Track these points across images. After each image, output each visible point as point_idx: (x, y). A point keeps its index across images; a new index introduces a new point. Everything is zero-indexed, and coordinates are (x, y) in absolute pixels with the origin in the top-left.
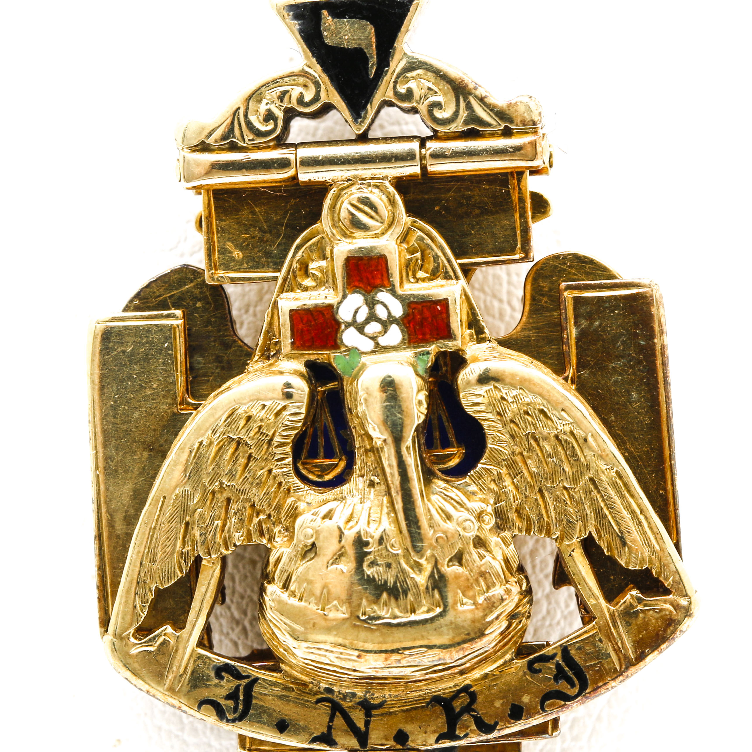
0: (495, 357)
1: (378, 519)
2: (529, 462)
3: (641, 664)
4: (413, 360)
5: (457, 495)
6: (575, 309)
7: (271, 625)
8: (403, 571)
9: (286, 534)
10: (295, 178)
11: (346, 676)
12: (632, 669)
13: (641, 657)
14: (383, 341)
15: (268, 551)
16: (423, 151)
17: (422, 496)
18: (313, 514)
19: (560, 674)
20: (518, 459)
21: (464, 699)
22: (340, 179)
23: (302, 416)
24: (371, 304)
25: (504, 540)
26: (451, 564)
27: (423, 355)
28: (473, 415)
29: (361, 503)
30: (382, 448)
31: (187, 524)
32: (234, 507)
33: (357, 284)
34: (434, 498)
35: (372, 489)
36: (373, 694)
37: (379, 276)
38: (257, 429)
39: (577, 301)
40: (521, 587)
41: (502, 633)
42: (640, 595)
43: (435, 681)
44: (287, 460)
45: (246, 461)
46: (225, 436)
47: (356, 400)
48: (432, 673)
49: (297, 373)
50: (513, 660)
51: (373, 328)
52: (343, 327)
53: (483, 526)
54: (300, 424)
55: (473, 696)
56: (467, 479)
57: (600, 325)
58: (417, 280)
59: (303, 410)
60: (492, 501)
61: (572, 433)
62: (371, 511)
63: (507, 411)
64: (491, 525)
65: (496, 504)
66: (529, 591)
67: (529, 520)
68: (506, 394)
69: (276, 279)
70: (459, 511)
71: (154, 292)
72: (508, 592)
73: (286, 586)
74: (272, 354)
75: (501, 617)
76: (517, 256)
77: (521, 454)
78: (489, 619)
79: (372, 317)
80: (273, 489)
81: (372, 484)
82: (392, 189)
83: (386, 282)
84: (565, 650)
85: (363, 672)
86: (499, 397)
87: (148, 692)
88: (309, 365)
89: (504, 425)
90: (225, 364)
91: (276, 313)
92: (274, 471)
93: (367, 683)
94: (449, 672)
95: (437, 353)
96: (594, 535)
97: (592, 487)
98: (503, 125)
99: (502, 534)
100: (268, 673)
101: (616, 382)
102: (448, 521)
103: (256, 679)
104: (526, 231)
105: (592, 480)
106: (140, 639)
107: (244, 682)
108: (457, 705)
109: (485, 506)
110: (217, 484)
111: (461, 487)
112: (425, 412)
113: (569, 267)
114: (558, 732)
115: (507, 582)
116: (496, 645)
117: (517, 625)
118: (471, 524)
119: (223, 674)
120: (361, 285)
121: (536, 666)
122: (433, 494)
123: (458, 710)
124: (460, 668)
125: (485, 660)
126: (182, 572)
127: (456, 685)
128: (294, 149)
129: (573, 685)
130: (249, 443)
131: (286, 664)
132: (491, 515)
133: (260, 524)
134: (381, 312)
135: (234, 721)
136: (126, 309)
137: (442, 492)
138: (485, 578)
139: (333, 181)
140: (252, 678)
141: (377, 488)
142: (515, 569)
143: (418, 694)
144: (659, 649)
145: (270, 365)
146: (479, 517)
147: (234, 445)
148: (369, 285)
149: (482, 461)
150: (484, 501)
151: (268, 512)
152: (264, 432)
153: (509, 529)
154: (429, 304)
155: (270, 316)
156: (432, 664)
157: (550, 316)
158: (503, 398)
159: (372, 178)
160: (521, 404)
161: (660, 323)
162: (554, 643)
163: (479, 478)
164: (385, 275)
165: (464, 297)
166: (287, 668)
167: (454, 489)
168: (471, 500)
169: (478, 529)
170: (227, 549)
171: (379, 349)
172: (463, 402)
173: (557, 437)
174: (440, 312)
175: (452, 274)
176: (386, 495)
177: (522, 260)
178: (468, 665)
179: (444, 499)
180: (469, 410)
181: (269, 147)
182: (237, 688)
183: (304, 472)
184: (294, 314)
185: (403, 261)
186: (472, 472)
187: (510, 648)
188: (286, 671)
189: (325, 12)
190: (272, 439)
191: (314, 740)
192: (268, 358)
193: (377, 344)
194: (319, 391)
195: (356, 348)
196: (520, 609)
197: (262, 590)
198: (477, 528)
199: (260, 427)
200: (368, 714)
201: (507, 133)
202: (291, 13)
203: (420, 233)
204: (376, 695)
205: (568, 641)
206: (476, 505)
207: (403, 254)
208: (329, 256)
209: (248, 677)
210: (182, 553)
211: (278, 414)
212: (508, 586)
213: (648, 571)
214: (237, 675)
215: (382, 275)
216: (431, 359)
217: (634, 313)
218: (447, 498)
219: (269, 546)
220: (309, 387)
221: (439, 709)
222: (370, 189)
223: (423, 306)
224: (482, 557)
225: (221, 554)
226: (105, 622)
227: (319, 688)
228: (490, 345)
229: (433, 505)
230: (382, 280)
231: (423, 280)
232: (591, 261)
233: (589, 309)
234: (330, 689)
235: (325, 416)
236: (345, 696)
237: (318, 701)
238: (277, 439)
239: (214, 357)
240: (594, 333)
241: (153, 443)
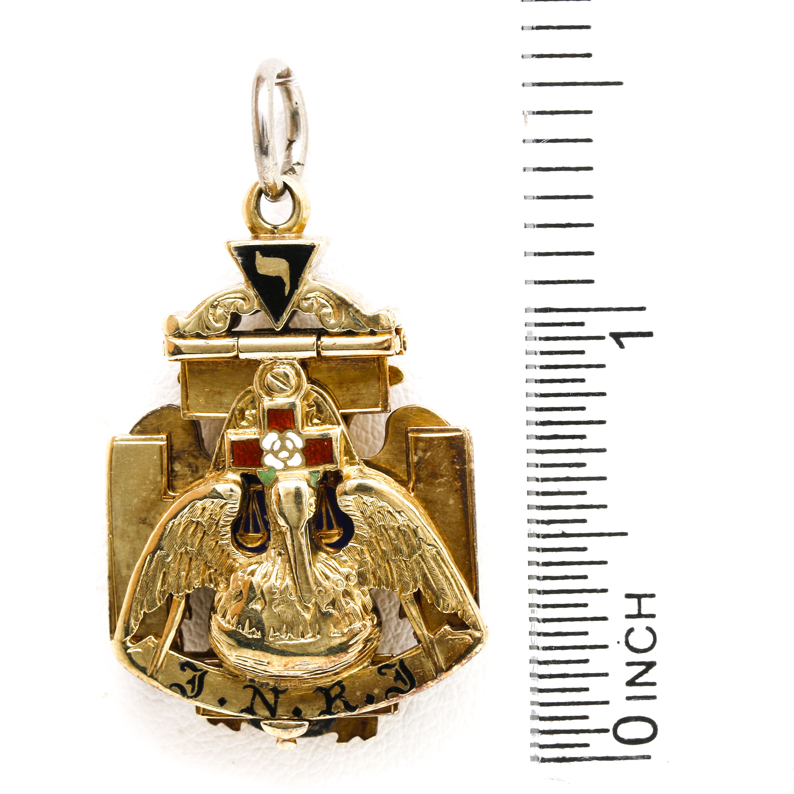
0: (360, 476)
1: (282, 577)
2: (381, 543)
3: (450, 672)
4: (308, 476)
5: (333, 563)
6: (416, 445)
7: (215, 640)
8: (298, 612)
9: (226, 582)
10: (237, 357)
11: (261, 674)
12: (444, 675)
13: (449, 668)
14: (290, 463)
15: (215, 592)
16: (319, 342)
17: (310, 564)
18: (242, 572)
19: (398, 677)
20: (374, 540)
21: (337, 690)
22: (266, 359)
23: (237, 509)
24: (283, 440)
25: (363, 592)
26: (328, 607)
27: (315, 473)
28: (346, 512)
29: (273, 566)
30: (286, 533)
31: (164, 573)
32: (194, 564)
33: (274, 426)
34: (318, 565)
35: (280, 558)
36: (280, 684)
37: (289, 422)
38: (209, 516)
39: (417, 439)
40: (373, 622)
41: (359, 652)
42: (450, 629)
43: (316, 678)
44: (228, 536)
45: (202, 535)
46: (189, 519)
47: (270, 501)
48: (314, 675)
49: (235, 482)
50: (369, 666)
51: (284, 454)
52: (265, 453)
53: (349, 583)
54: (236, 514)
55: (343, 688)
56: (341, 553)
57: (431, 455)
58: (313, 425)
59: (238, 506)
60: (356, 567)
61: (408, 525)
62: (279, 572)
63: (367, 511)
64: (355, 583)
65: (359, 569)
66: (380, 624)
67: (380, 579)
68: (366, 500)
69: (225, 418)
70: (334, 574)
71: (150, 422)
72: (365, 626)
73: (224, 616)
74: (220, 467)
75: (359, 642)
76: (379, 409)
77: (376, 537)
78: (350, 643)
79: (283, 447)
80: (219, 554)
81: (280, 554)
82: (298, 366)
83: (292, 426)
84: (401, 662)
85: (271, 673)
86: (362, 502)
87: (138, 677)
88: (243, 475)
89: (365, 519)
90: (194, 469)
91: (223, 442)
92: (220, 542)
93: (274, 679)
94: (326, 674)
95: (324, 472)
96: (421, 589)
97: (420, 560)
98: (370, 329)
99: (363, 588)
100: (214, 668)
101: (440, 492)
102: (326, 580)
103: (207, 672)
104: (387, 392)
105: (420, 555)
106: (134, 644)
107: (198, 673)
108: (333, 693)
109: (351, 570)
110: (183, 549)
111: (336, 557)
112: (314, 510)
113: (415, 415)
114: (398, 711)
115: (364, 619)
116: (356, 658)
117: (370, 646)
118: (342, 583)
119: (185, 668)
120: (276, 427)
121: (383, 671)
122: (318, 562)
123: (333, 696)
124: (332, 672)
125: (350, 666)
126: (160, 603)
127: (333, 681)
128: (237, 338)
129: (406, 684)
130: (204, 524)
131: (225, 663)
132: (355, 576)
133: (210, 575)
134: (289, 445)
135: (191, 697)
136: (132, 432)
137: (324, 561)
138: (349, 617)
139: (261, 359)
140: (204, 671)
141: (283, 557)
142: (369, 611)
143: (308, 685)
144: (461, 663)
145: (219, 475)
146: (347, 578)
147: (194, 525)
148: (282, 427)
149: (351, 541)
150: (351, 567)
151: (215, 568)
152: (213, 517)
153: (367, 585)
154: (320, 441)
155: (220, 443)
156: (314, 670)
157: (401, 446)
158: (364, 503)
159: (286, 359)
160: (376, 507)
161: (469, 455)
162: (397, 655)
163: (349, 552)
164: (292, 421)
165: (342, 436)
166: (226, 666)
167: (333, 560)
168: (342, 566)
169: (346, 586)
170: (189, 590)
171: (287, 468)
172: (339, 504)
173: (399, 528)
174: (327, 446)
175: (336, 421)
176: (287, 562)
177: (382, 412)
178: (337, 671)
179: (325, 565)
180: (342, 509)
181: (221, 336)
182: (194, 677)
183: (240, 541)
184: (234, 444)
185: (304, 412)
186: (344, 548)
187: (367, 659)
188: (225, 667)
189: (258, 253)
190: (218, 522)
191: (242, 711)
192: (218, 470)
193: (286, 465)
194: (251, 490)
195: (273, 467)
196: (372, 636)
197: (210, 618)
198: (345, 585)
199: (211, 514)
200: (277, 697)
201: (373, 333)
202: (237, 252)
203: (316, 394)
204: (282, 685)
205: (404, 656)
206: (345, 570)
207: (304, 408)
208: (257, 407)
209: (201, 670)
210: (161, 591)
211: (222, 507)
212: (364, 622)
213: (456, 614)
214: (194, 668)
215: (290, 422)
216: (321, 475)
217: (453, 448)
218: (327, 565)
219: (215, 589)
220: (242, 491)
221: (321, 695)
222: (284, 366)
223: (316, 442)
224: (348, 603)
225: (185, 592)
226: (112, 631)
227: (246, 679)
228: (359, 467)
229: (317, 570)
230: (291, 425)
231: (317, 424)
232: (428, 412)
233: (424, 444)
234: (252, 680)
235: (255, 506)
236: (262, 685)
237: (245, 687)
238: (221, 522)
239: (188, 464)
240: (426, 460)
241: (145, 519)
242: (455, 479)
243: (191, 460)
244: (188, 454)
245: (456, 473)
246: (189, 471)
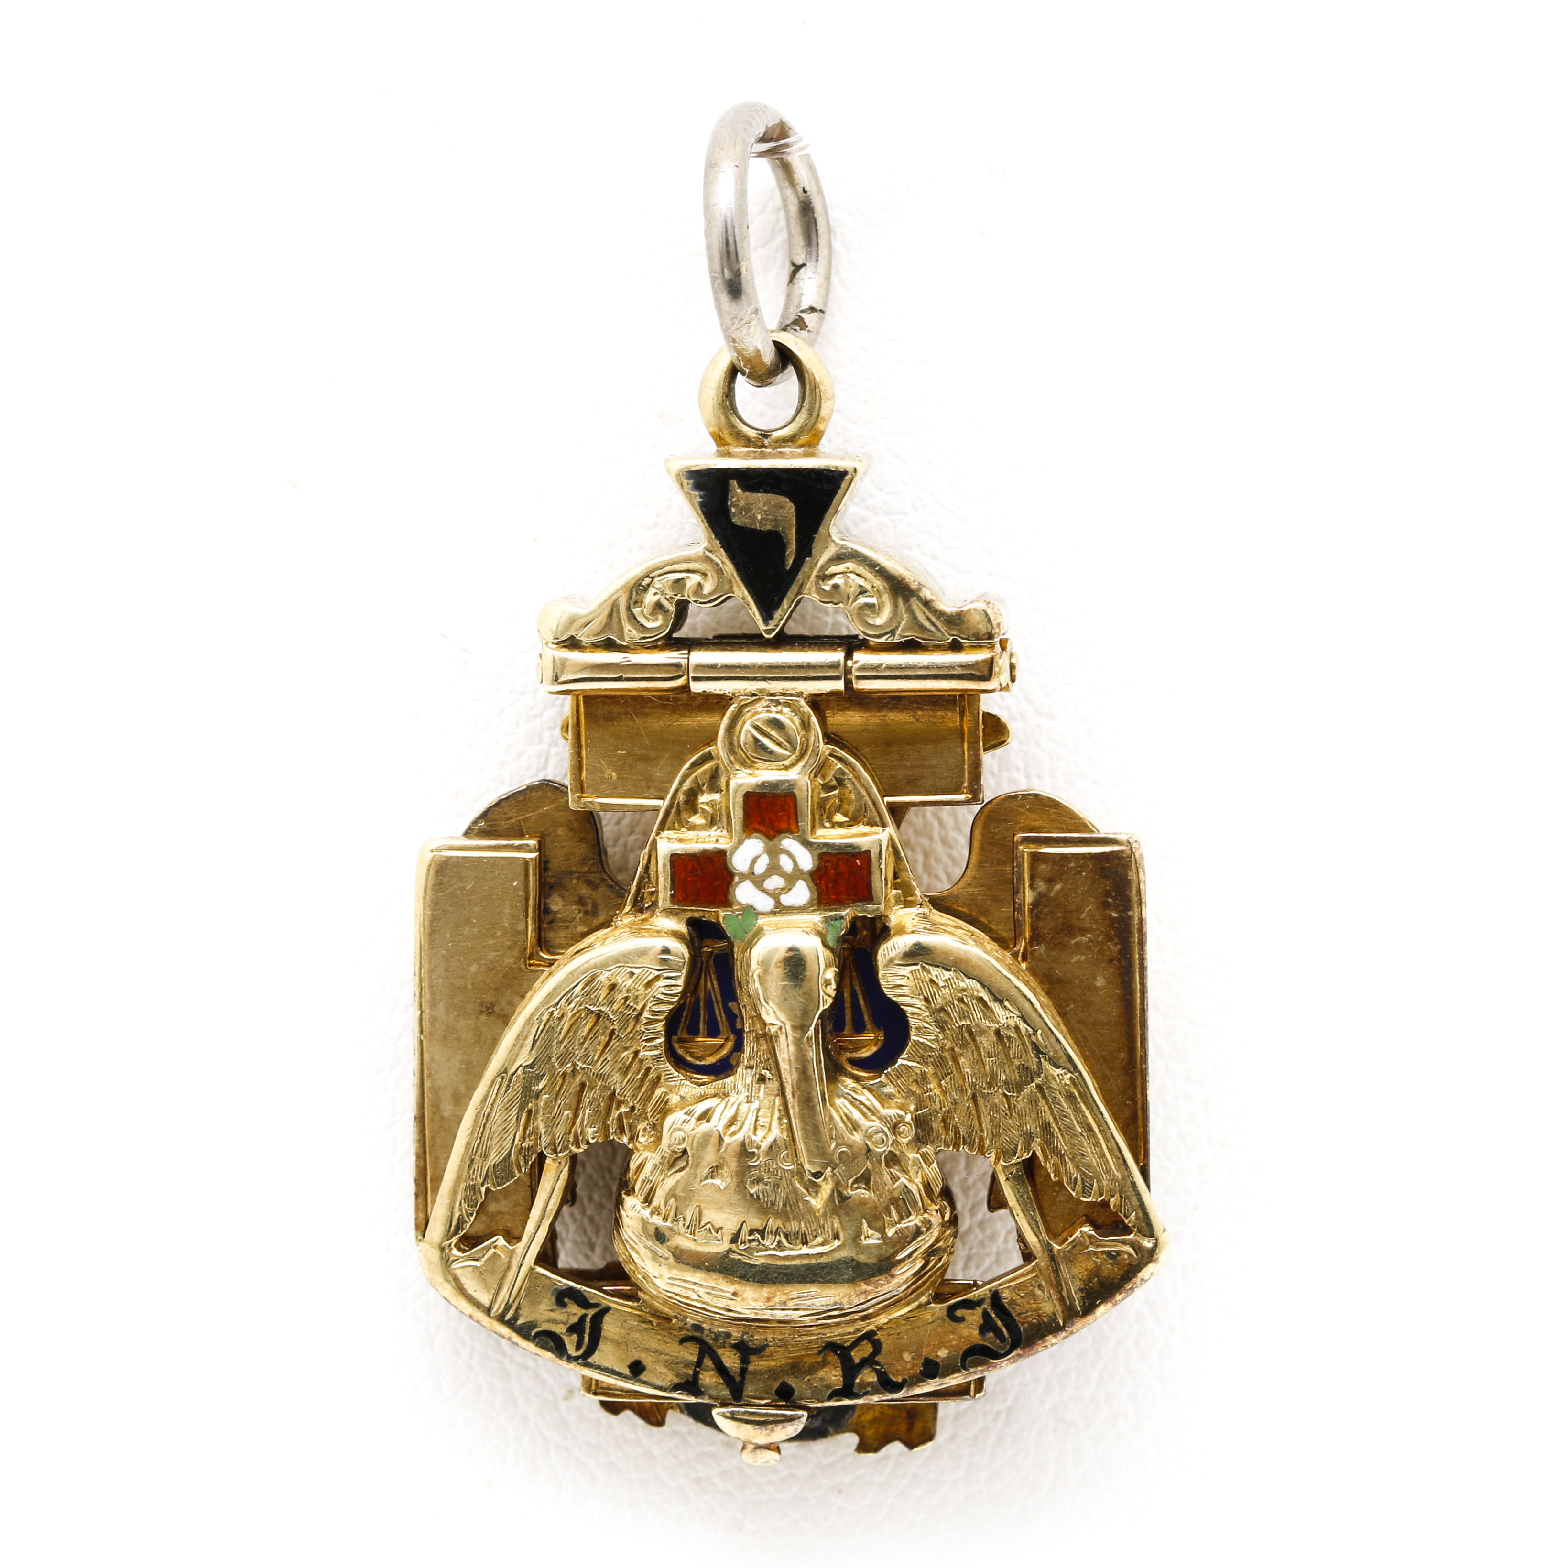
0: (925, 928)
1: (767, 1125)
2: (962, 1060)
3: (1090, 1318)
4: (821, 927)
5: (868, 1099)
6: (1032, 868)
7: (628, 1246)
8: (796, 1191)
9: (652, 1133)
10: (686, 688)
11: (718, 1316)
12: (1079, 1324)
13: (1089, 1309)
14: (787, 900)
15: (629, 1153)
16: (850, 663)
17: (824, 1099)
18: (686, 1113)
19: (987, 1326)
20: (947, 1055)
21: (866, 1349)
22: (742, 692)
23: (680, 989)
24: (774, 853)
25: (924, 1156)
26: (855, 1186)
27: (836, 919)
28: (894, 999)
29: (747, 1102)
30: (777, 1037)
31: (530, 1112)
32: (588, 1096)
33: (757, 826)
34: (840, 1102)
35: (763, 1086)
36: (752, 1336)
37: (786, 818)
38: (623, 1001)
39: (1036, 858)
40: (943, 1217)
41: (915, 1274)
42: (1093, 1233)
43: (828, 1326)
44: (658, 1041)
45: (607, 1038)
46: (582, 1007)
47: (747, 975)
48: (824, 1318)
49: (676, 935)
50: (930, 1303)
51: (775, 882)
52: (737, 879)
53: (899, 1139)
54: (677, 998)
55: (877, 1346)
56: (883, 1078)
57: (1062, 889)
58: (834, 825)
59: (681, 982)
60: (912, 1107)
61: (1017, 1028)
62: (760, 1114)
63: (937, 996)
64: (910, 1138)
65: (917, 1111)
66: (954, 1221)
67: (957, 1131)
68: (937, 976)
69: (656, 809)
70: (870, 1120)
71: (505, 813)
72: (928, 1224)
73: (648, 1200)
74: (646, 905)
75: (915, 1255)
76: (962, 797)
77: (952, 1049)
78: (899, 1257)
79: (774, 869)
80: (639, 1076)
81: (762, 1079)
82: (807, 709)
83: (793, 827)
84: (995, 1296)
85: (740, 1313)
86: (927, 979)
87: (471, 1317)
88: (692, 923)
89: (933, 1013)
90: (589, 908)
91: (653, 856)
92: (641, 1054)
93: (744, 1325)
94: (847, 1318)
95: (853, 918)
96: (1039, 1154)
97: (1039, 1095)
98: (952, 638)
99: (924, 1150)
100: (622, 1301)
101: (1079, 962)
102: (854, 1132)
103: (607, 1309)
104: (976, 765)
105: (1039, 1086)
106: (464, 1251)
107: (591, 1312)
108: (857, 1356)
109: (903, 1114)
110: (569, 1065)
111: (874, 1088)
112: (833, 994)
113: (1029, 810)
114: (982, 1393)
115: (925, 1210)
116: (908, 1287)
117: (936, 1263)
118: (885, 1138)
119: (566, 1300)
120: (761, 828)
121: (959, 1313)
122: (839, 1096)
123: (857, 1361)
124: (860, 1314)
125: (896, 1303)
126: (520, 1171)
127: (858, 1330)
128: (686, 652)
129: (1003, 1340)
130: (611, 1017)
131: (645, 1293)
132: (910, 1124)
133: (620, 1118)
134: (786, 863)
135: (576, 1359)
136: (468, 833)
137: (849, 1094)
138: (898, 1206)
139: (733, 694)
140: (603, 1307)
141: (770, 1085)
142: (936, 1195)
143: (809, 1338)
144: (1113, 1301)
145: (644, 920)
146: (894, 1128)
147: (591, 1019)
148: (773, 828)
149: (902, 1057)
150: (901, 1107)
151: (631, 1104)
152: (631, 1004)
153: (932, 1142)
154: (846, 857)
155: (646, 858)
156: (826, 1309)
157: (1001, 870)
158: (932, 981)
159: (783, 694)
160: (955, 989)
161: (1139, 891)
162: (986, 1284)
163: (898, 1078)
164: (793, 817)
165: (891, 849)
166: (646, 1298)
167: (866, 1092)
168: (886, 1105)
169: (892, 1144)
170: (578, 1147)
171: (780, 909)
172: (882, 982)
173: (997, 1032)
174: (860, 868)
175: (877, 819)
176: (778, 1095)
177: (967, 802)
178: (871, 1311)
179: (851, 1103)
180: (889, 992)
181: (656, 647)
182: (583, 1318)
183: (680, 1052)
184: (676, 860)
185: (816, 800)
186: (889, 1070)
187: (928, 1289)
188: (644, 1301)
189: (734, 483)
190: (640, 1014)
191: (675, 1388)
192: (641, 911)
193: (778, 903)
194: (704, 952)
195: (752, 907)
196: (940, 1244)
197: (619, 1202)
198: (891, 1142)
199: (626, 998)
200: (745, 1361)
201: (955, 647)
202: (691, 482)
203: (839, 766)
204: (756, 1337)
205: (1000, 1285)
206: (892, 1112)
207: (816, 791)
208: (724, 788)
209: (596, 1305)
210: (522, 1148)
211: (649, 984)
212: (926, 1216)
213: (1105, 1204)
214: (582, 1301)
215: (789, 817)
216: (846, 924)
217: (1106, 877)
218: (856, 1103)
219: (630, 1146)
220: (690, 953)
221: (832, 1358)
222: (779, 708)
223: (838, 859)
224: (895, 1179)
225: (570, 1152)
226: (422, 1226)
227: (686, 1324)
228: (921, 910)
229: (837, 1111)
230: (789, 824)
231: (841, 825)
232: (1055, 804)
233: (1049, 868)
234: (697, 1327)
235: (711, 984)
236: (718, 1335)
237: (683, 1341)
238: (646, 1014)
239: (577, 898)
240: (1054, 899)
241: (493, 1005)
242: (1110, 939)
243: (585, 891)
244: (578, 878)
245: (1111, 926)
246: (579, 912)
